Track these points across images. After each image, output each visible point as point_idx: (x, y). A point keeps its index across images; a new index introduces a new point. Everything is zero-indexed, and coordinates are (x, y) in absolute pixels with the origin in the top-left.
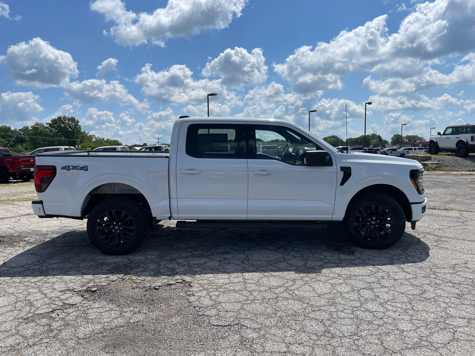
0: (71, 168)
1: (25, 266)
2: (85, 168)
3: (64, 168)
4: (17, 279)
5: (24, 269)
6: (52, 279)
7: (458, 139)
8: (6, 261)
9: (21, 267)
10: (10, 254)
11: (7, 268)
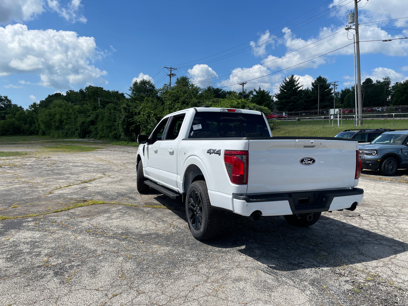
1: (378, 243)
4: (390, 236)
5: (380, 241)
6: (366, 228)
8: (394, 256)
9: (381, 244)
10: (385, 265)
11: (394, 247)
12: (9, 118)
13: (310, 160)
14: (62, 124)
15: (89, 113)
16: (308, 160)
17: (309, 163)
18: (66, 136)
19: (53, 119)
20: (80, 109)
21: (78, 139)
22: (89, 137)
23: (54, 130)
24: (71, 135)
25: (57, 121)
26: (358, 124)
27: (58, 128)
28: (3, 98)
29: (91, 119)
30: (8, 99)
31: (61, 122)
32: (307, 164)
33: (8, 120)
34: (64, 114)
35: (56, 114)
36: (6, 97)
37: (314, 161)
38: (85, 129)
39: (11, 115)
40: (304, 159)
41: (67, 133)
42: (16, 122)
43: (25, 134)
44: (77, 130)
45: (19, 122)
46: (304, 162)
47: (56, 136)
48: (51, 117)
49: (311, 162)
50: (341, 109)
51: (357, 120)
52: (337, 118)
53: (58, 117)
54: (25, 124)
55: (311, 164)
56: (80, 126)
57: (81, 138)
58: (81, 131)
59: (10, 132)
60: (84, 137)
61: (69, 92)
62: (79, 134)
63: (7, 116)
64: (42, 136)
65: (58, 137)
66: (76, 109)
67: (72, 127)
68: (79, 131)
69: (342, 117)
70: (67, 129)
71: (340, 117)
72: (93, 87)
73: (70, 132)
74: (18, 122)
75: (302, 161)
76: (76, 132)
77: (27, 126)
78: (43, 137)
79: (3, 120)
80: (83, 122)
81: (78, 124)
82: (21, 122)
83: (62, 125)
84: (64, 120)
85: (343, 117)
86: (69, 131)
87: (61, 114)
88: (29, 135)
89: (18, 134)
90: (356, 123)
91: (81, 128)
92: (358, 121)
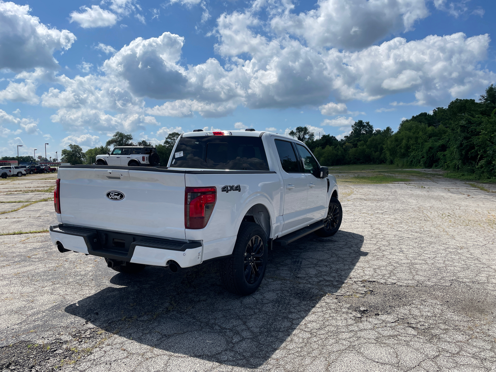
0: (229, 188)
2: (238, 188)
3: (225, 189)
7: (129, 159)
12: (361, 145)
13: (118, 195)
14: (409, 150)
15: (445, 136)
16: (115, 195)
17: (116, 198)
18: (411, 165)
19: (399, 145)
20: (433, 131)
21: (423, 168)
22: (436, 166)
23: (399, 158)
24: (416, 164)
25: (403, 147)
27: (404, 155)
28: (365, 124)
29: (442, 143)
30: (370, 125)
31: (408, 147)
32: (114, 199)
33: (360, 147)
34: (411, 139)
35: (403, 139)
36: (368, 123)
37: (122, 196)
38: (433, 156)
39: (362, 142)
40: (110, 193)
41: (412, 161)
42: (366, 150)
43: (375, 163)
44: (423, 157)
45: (370, 149)
46: (110, 196)
47: (400, 165)
48: (397, 143)
49: (118, 197)
53: (404, 142)
54: (375, 152)
55: (118, 199)
56: (427, 153)
57: (427, 167)
58: (427, 159)
59: (361, 161)
60: (430, 166)
61: (436, 110)
62: (425, 163)
63: (359, 144)
64: (390, 164)
65: (402, 167)
66: (429, 131)
67: (418, 155)
68: (425, 159)
70: (412, 156)
72: (461, 100)
73: (416, 160)
74: (368, 150)
75: (108, 195)
76: (422, 160)
77: (378, 153)
78: (391, 166)
79: (355, 148)
80: (430, 148)
81: (424, 151)
82: (372, 149)
83: (409, 152)
84: (410, 146)
86: (414, 159)
87: (409, 138)
88: (379, 164)
89: (368, 163)
91: (427, 155)
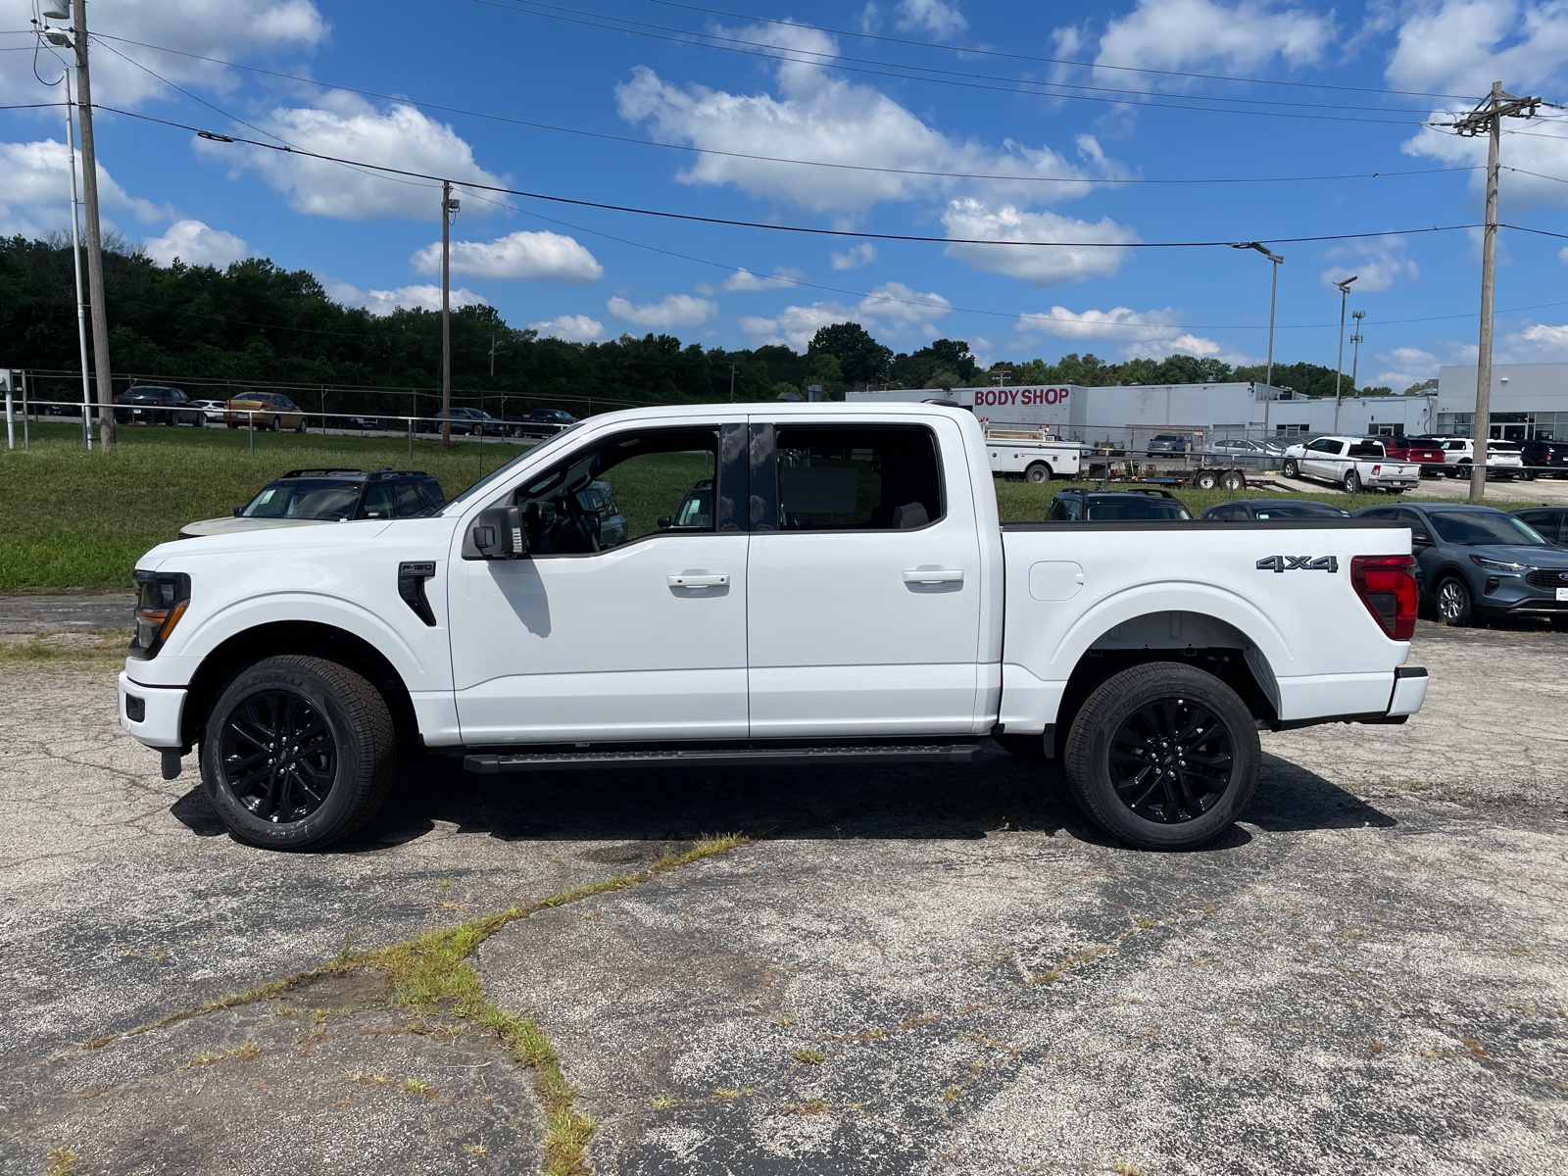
26: (96, 439)
50: (18, 371)
51: (93, 424)
52: (5, 410)
69: (25, 406)
71: (16, 407)
85: (29, 405)
90: (89, 436)
92: (96, 429)
